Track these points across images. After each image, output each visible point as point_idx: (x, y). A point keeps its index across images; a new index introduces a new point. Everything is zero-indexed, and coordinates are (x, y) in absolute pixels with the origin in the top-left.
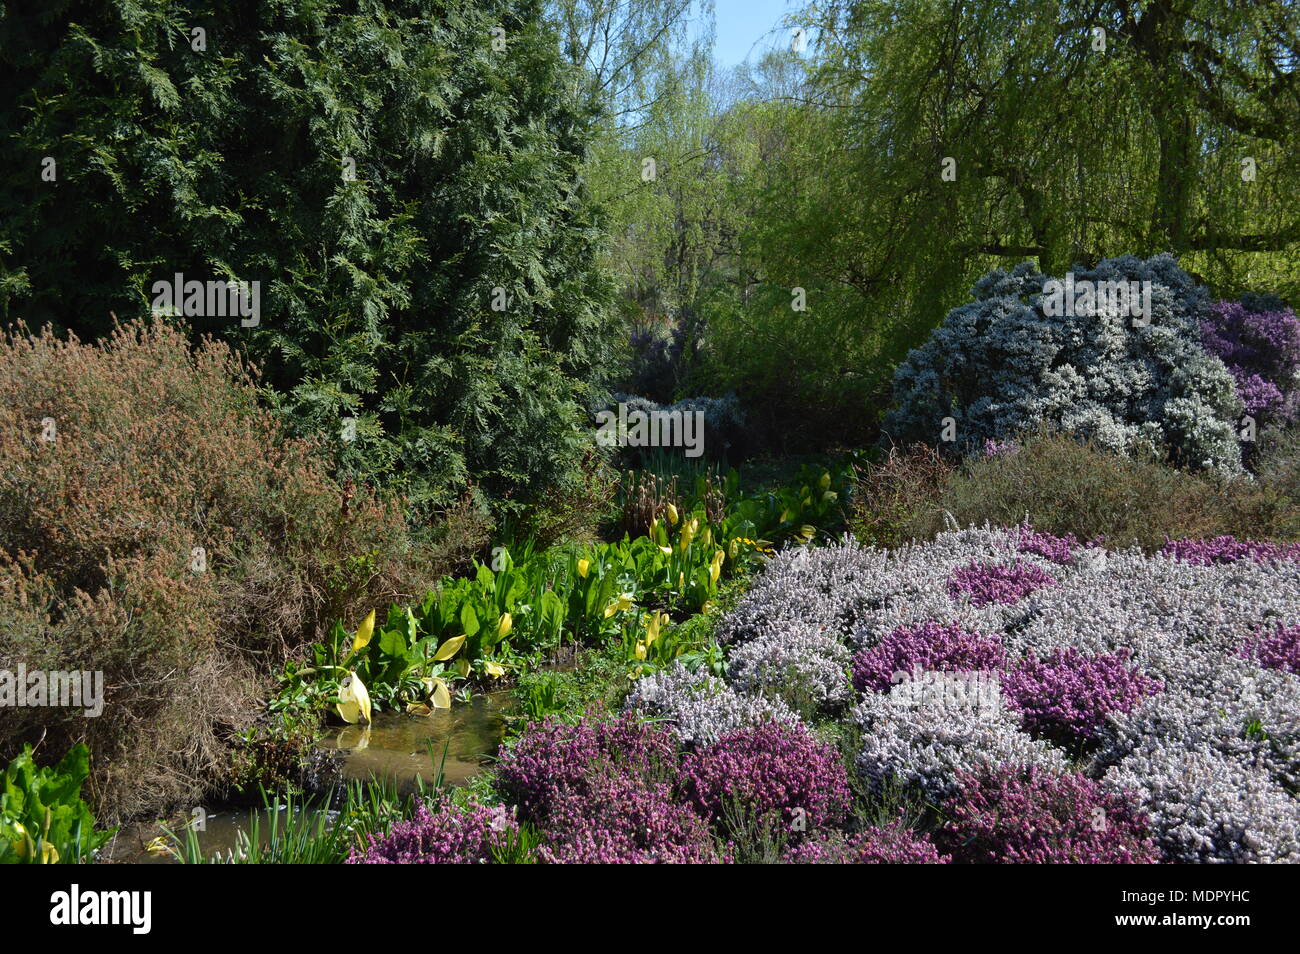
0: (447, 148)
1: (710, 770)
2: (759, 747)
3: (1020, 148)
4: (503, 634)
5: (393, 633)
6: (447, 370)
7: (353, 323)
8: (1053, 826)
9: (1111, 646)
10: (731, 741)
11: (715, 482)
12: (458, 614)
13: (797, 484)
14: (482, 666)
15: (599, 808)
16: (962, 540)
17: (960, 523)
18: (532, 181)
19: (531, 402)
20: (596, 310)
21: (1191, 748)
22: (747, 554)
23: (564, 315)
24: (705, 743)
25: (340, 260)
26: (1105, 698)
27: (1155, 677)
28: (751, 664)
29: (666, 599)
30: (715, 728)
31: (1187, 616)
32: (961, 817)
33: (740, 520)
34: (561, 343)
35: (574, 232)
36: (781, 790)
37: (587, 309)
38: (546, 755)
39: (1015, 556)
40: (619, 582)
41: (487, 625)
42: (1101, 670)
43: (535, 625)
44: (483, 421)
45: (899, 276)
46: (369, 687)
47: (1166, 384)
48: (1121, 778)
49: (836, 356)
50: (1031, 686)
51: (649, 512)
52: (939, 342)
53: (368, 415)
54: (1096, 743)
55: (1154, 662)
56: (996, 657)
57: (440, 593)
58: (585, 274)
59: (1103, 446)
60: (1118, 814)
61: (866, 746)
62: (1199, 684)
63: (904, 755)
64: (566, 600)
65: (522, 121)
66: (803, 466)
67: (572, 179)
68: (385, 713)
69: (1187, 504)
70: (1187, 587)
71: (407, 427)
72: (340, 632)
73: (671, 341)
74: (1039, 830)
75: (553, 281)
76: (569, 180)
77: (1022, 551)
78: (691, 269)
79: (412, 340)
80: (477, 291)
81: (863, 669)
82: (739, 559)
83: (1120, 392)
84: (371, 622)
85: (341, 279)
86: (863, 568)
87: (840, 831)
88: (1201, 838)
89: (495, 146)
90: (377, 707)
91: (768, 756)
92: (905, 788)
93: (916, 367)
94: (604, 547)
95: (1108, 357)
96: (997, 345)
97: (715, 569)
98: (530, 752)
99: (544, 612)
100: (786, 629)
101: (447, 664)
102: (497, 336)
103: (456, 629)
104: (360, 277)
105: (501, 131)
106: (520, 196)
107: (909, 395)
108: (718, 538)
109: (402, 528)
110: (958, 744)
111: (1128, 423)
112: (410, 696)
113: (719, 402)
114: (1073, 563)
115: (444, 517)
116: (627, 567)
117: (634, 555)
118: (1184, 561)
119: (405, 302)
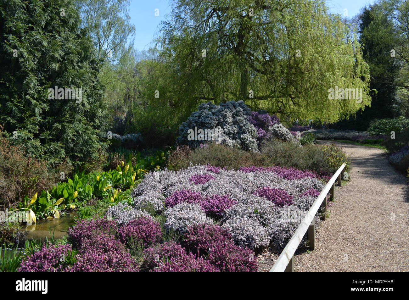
0: (60, 68)
1: (125, 230)
2: (139, 224)
3: (209, 74)
4: (75, 197)
5: (43, 198)
6: (60, 127)
7: (32, 114)
8: (210, 238)
9: (226, 193)
10: (132, 223)
11: (134, 155)
12: (62, 192)
13: (155, 155)
14: (69, 206)
15: (95, 243)
16: (194, 169)
17: (193, 164)
18: (84, 77)
19: (84, 135)
20: (102, 112)
21: (242, 217)
22: (142, 173)
23: (93, 113)
24: (125, 223)
25: (28, 97)
26: (224, 206)
27: (236, 200)
28: (139, 202)
29: (121, 186)
30: (128, 219)
31: (243, 185)
32: (188, 238)
33: (140, 165)
34: (92, 120)
35: (96, 91)
36: (144, 234)
37: (99, 111)
38: (82, 229)
39: (206, 172)
40: (108, 182)
41: (70, 195)
42: (223, 199)
43: (84, 194)
44: (70, 141)
45: (181, 104)
46: (35, 213)
47: (241, 131)
48: (226, 225)
49: (166, 123)
50: (207, 204)
51: (116, 163)
52: (190, 121)
53: (36, 139)
54: (222, 217)
55: (236, 196)
56: (199, 197)
57: (56, 187)
58: (99, 102)
59: (227, 145)
60: (225, 234)
61: (166, 221)
62: (245, 202)
63: (175, 223)
64: (93, 187)
65: (81, 62)
66: (157, 151)
67: (96, 77)
68: (40, 220)
69: (246, 159)
70: (244, 178)
71: (48, 142)
72: (27, 199)
73: (124, 120)
74: (206, 240)
75: (90, 104)
76: (95, 78)
77: (208, 171)
78: (131, 101)
79: (49, 119)
80: (68, 106)
81: (167, 202)
82: (140, 175)
83: (231, 132)
84: (36, 196)
85: (28, 102)
86: (169, 176)
87: (159, 243)
88: (243, 238)
89: (73, 68)
90: (38, 219)
91: (141, 226)
92: (175, 232)
93: (184, 127)
94: (104, 173)
95: (228, 124)
96: (203, 121)
97: (133, 178)
98: (77, 229)
99: (87, 190)
100: (149, 192)
101: (59, 206)
102: (74, 118)
103: (62, 196)
104: (34, 102)
105: (75, 64)
106: (81, 82)
107: (182, 133)
108: (134, 169)
109: (46, 170)
110: (188, 220)
111: (233, 140)
112: (48, 215)
113: (136, 135)
114: (219, 173)
115: (59, 166)
116: (110, 178)
117: (112, 174)
118: (244, 172)
119: (47, 109)
